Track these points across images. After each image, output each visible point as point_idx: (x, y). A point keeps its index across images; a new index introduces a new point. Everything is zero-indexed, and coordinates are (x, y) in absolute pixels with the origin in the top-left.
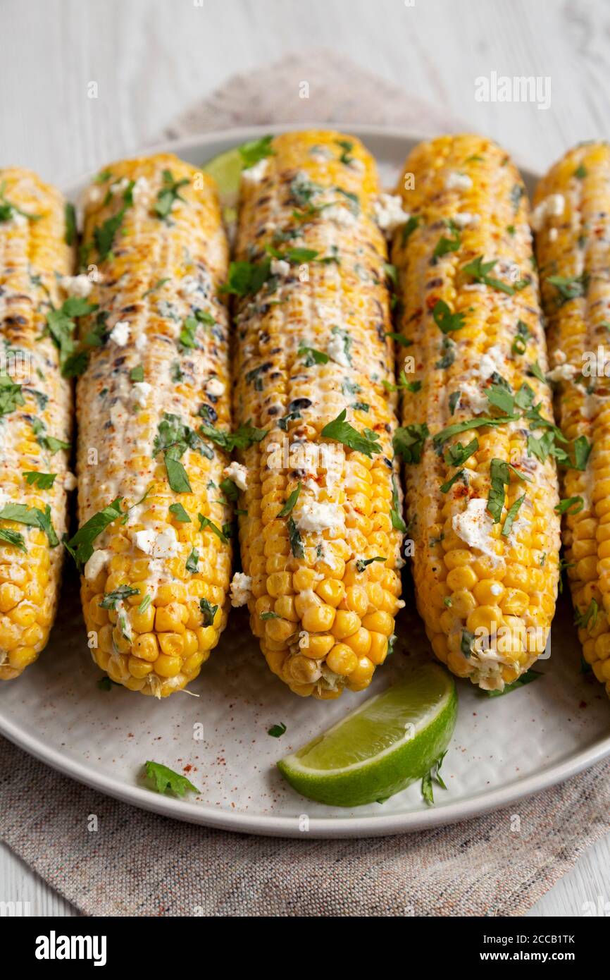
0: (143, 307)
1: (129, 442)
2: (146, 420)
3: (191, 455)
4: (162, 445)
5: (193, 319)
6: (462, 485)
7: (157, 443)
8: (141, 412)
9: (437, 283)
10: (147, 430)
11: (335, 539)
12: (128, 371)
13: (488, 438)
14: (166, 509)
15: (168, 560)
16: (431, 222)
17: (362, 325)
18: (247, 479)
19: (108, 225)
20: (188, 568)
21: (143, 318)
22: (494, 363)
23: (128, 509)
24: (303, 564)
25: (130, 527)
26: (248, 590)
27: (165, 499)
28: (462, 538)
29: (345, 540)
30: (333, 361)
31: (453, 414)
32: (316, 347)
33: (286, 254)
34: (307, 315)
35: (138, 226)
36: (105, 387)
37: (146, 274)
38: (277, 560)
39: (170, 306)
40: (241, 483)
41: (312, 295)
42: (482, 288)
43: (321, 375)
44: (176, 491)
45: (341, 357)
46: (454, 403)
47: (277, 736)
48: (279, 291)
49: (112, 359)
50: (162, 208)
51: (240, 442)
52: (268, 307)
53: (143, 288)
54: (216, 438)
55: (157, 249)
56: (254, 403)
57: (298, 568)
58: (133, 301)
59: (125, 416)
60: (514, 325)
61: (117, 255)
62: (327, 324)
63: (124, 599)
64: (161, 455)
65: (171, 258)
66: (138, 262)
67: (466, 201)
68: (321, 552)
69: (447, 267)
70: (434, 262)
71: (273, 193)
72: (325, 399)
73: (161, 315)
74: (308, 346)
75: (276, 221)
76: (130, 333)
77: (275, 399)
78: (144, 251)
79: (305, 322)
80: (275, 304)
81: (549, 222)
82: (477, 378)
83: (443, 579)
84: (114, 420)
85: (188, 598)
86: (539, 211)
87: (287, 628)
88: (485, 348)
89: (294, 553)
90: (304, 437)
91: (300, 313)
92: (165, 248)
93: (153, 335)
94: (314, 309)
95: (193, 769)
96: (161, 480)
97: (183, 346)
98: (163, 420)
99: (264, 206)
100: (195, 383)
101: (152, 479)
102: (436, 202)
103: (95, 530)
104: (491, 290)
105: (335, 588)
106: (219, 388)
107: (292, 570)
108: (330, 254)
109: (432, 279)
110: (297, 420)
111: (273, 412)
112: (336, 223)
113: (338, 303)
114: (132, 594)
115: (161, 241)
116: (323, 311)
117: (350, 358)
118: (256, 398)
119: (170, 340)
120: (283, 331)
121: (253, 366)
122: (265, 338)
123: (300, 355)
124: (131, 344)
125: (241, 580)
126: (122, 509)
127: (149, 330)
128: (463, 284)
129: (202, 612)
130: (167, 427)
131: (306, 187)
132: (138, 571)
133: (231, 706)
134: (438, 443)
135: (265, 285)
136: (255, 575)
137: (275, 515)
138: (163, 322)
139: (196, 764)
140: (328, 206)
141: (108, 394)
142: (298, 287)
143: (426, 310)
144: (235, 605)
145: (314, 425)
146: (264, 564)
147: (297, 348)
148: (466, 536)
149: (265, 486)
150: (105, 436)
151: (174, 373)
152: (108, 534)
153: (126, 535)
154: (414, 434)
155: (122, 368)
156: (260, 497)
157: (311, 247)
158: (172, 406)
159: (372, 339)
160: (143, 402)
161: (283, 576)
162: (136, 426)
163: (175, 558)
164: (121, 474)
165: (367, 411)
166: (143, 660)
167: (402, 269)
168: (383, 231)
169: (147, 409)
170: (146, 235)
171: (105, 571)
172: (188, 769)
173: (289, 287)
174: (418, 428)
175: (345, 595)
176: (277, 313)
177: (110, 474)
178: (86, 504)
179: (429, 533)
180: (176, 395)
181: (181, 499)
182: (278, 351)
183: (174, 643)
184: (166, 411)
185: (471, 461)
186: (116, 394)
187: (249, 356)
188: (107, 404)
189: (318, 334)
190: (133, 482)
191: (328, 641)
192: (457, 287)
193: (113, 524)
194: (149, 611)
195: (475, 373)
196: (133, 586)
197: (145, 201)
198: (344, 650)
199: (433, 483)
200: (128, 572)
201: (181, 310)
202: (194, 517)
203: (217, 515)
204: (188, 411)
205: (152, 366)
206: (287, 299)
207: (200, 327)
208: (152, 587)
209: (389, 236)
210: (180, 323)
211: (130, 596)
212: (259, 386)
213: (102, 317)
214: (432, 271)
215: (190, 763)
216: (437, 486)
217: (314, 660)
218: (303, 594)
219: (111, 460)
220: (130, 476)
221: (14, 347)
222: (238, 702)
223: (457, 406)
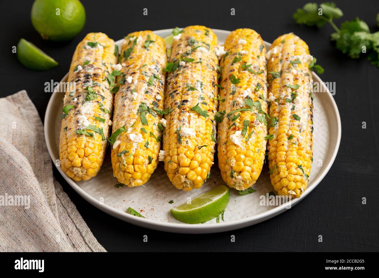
0: (137, 72)
1: (129, 110)
2: (136, 103)
3: (149, 115)
4: (140, 111)
5: (153, 77)
6: (235, 127)
7: (138, 110)
8: (134, 102)
9: (233, 70)
10: (135, 107)
11: (192, 139)
12: (131, 90)
13: (244, 114)
14: (140, 129)
15: (139, 143)
16: (233, 53)
17: (207, 81)
18: (166, 123)
19: (128, 50)
20: (145, 146)
21: (137, 76)
22: (248, 93)
23: (128, 128)
24: (181, 146)
25: (128, 134)
26: (164, 155)
27: (140, 126)
28: (233, 141)
29: (196, 140)
30: (197, 90)
31: (234, 107)
32: (192, 86)
33: (185, 60)
34: (190, 77)
35: (138, 50)
36: (123, 95)
37: (139, 64)
38: (173, 145)
39: (146, 72)
40: (164, 124)
41: (191, 71)
42: (247, 72)
43: (192, 94)
44: (143, 124)
45: (199, 89)
46: (235, 104)
47: (171, 203)
48: (182, 70)
49: (126, 87)
50: (146, 45)
51: (165, 113)
52: (178, 75)
53: (137, 68)
54: (157, 111)
55: (143, 57)
56: (171, 102)
57: (180, 147)
58: (134, 71)
59: (129, 103)
60: (256, 83)
61: (131, 58)
62: (195, 79)
63: (124, 154)
64: (139, 114)
65: (148, 60)
66: (137, 60)
67: (244, 47)
68: (188, 143)
69: (237, 66)
70: (232, 64)
71: (182, 43)
72: (193, 101)
73: (143, 75)
74: (189, 85)
75: (182, 51)
76: (132, 80)
77: (177, 100)
78: (139, 57)
79: (189, 79)
80: (180, 74)
81: (272, 56)
82: (242, 97)
83: (226, 154)
84: (126, 104)
85: (144, 155)
86: (269, 53)
87: (175, 166)
88: (246, 89)
89: (179, 143)
90: (185, 110)
91: (187, 76)
92: (146, 57)
93: (140, 80)
94: (192, 75)
95: (143, 211)
96: (139, 121)
97: (149, 84)
98: (141, 104)
99: (179, 47)
100: (152, 95)
101: (136, 120)
102: (235, 48)
103: (117, 134)
104: (250, 73)
105: (191, 153)
106: (159, 97)
107: (178, 148)
108: (199, 60)
109: (231, 69)
110: (183, 106)
111: (176, 104)
112: (201, 51)
113: (200, 74)
114: (127, 152)
115: (145, 55)
116: (194, 76)
117: (202, 90)
118: (171, 101)
119: (145, 82)
120: (182, 81)
121: (171, 92)
122: (176, 84)
123: (186, 87)
124: (133, 82)
125: (162, 152)
126: (125, 128)
127: (139, 79)
128: (241, 71)
129: (149, 160)
130: (142, 106)
131: (193, 41)
132: (129, 146)
133: (157, 194)
134: (229, 115)
135: (177, 69)
136: (167, 150)
137: (174, 133)
138: (143, 77)
139: (144, 209)
140: (199, 47)
141: (124, 97)
142: (188, 69)
143: (228, 78)
144: (160, 160)
145: (189, 108)
146: (169, 147)
147: (185, 86)
148: (234, 141)
149: (172, 125)
150: (122, 108)
151: (145, 91)
152: (121, 136)
153: (126, 136)
154: (221, 113)
155: (129, 89)
156: (170, 128)
157: (193, 58)
158: (144, 100)
159: (210, 86)
160: (135, 99)
161: (175, 150)
162: (132, 105)
163: (141, 143)
164: (126, 119)
165: (206, 105)
166: (129, 173)
167: (222, 68)
168: (218, 57)
169: (136, 101)
170: (140, 53)
171: (119, 146)
172: (142, 211)
173: (185, 69)
174: (223, 112)
175: (194, 156)
176: (180, 76)
177: (123, 119)
178: (115, 128)
179: (223, 141)
180: (145, 97)
181: (145, 127)
182: (180, 87)
183: (139, 168)
184: (142, 102)
185: (238, 120)
186: (127, 97)
187: (170, 89)
188: (124, 100)
189: (192, 82)
190: (130, 121)
191: (187, 169)
192: (239, 72)
193: (122, 133)
194: (132, 158)
195: (242, 95)
196: (127, 150)
197: (141, 43)
198: (193, 172)
199: (225, 127)
200: (126, 147)
201: (149, 74)
202: (148, 132)
203: (156, 133)
204: (149, 102)
205: (139, 89)
206: (184, 72)
207: (155, 80)
208: (133, 150)
209: (219, 58)
210: (149, 78)
211: (126, 153)
212: (173, 97)
213: (124, 76)
214: (231, 67)
215: (142, 209)
216: (227, 128)
217: (183, 175)
218: (181, 155)
219: (123, 115)
220: (129, 119)
221: (95, 82)
222: (159, 193)
223: (235, 105)
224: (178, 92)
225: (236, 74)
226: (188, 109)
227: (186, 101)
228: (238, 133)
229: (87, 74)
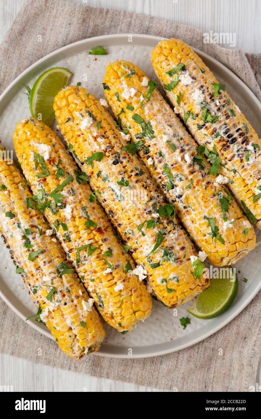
0: (189, 175)
1: (159, 122)
2: (159, 132)
3: (140, 130)
4: (149, 126)
5: (172, 181)
6: (55, 163)
7: (151, 126)
9: (104, 241)
10: (157, 128)
12: (177, 148)
13: (56, 184)
14: (135, 107)
16: (121, 269)
17: (118, 209)
18: (121, 135)
19: (228, 208)
20: (117, 93)
21: (186, 170)
23: (145, 99)
24: (84, 109)
27: (137, 110)
28: (46, 145)
29: (78, 124)
30: (116, 185)
31: (71, 188)
35: (215, 211)
36: (182, 141)
38: (94, 109)
39: (180, 179)
40: (122, 133)
41: (139, 208)
43: (116, 177)
44: (136, 115)
47: (78, 83)
48: (151, 207)
49: (186, 151)
51: (131, 147)
52: (151, 199)
55: (202, 203)
56: (135, 163)
58: (195, 176)
59: (167, 130)
60: (72, 238)
61: (214, 196)
63: (129, 74)
64: (147, 123)
65: (195, 202)
66: (204, 195)
68: (81, 115)
69: (104, 249)
70: (110, 249)
71: (181, 253)
72: (110, 168)
73: (181, 174)
75: (172, 239)
76: (186, 161)
77: (127, 162)
80: (149, 201)
82: (70, 204)
83: (47, 134)
84: (170, 128)
85: (113, 86)
89: (89, 112)
90: (108, 150)
93: (178, 164)
96: (142, 115)
97: (167, 167)
98: (154, 135)
99: (181, 246)
100: (156, 157)
101: (144, 113)
102: (123, 278)
104: (84, 245)
105: (72, 108)
106: (149, 162)
107: (87, 107)
108: (143, 230)
109: (107, 242)
110: (114, 156)
111: (125, 158)
113: (129, 211)
114: (127, 76)
115: (203, 207)
117: (112, 190)
118: (135, 165)
119: (172, 167)
121: (144, 176)
123: (128, 182)
124: (183, 157)
126: (147, 98)
127: (180, 166)
129: (107, 86)
130: (151, 133)
131: (169, 257)
132: (130, 83)
134: (71, 178)
135: (158, 208)
136: (99, 105)
137: (102, 122)
138: (178, 172)
139: (95, 62)
141: (179, 139)
142: (145, 211)
143: (103, 230)
145: (108, 156)
146: (98, 108)
147: (131, 185)
149: (112, 132)
150: (169, 123)
151: (162, 154)
152: (147, 90)
154: (81, 179)
155: (180, 149)
156: (112, 129)
157: (151, 230)
158: (155, 142)
161: (89, 104)
162: (161, 129)
163: (122, 93)
164: (155, 111)
165: (97, 175)
169: (161, 136)
170: (209, 207)
171: (140, 80)
172: (96, 59)
173: (148, 209)
174: (81, 182)
175: (69, 108)
177: (159, 111)
180: (157, 147)
181: (133, 113)
182: (136, 182)
184: (156, 139)
186: (176, 138)
188: (177, 134)
190: (150, 110)
194: (120, 74)
196: (128, 78)
197: (220, 222)
199: (66, 164)
201: (177, 182)
202: (127, 110)
204: (151, 145)
205: (170, 152)
206: (146, 204)
208: (123, 81)
210: (174, 176)
213: (202, 168)
215: (96, 61)
216: (63, 162)
218: (80, 101)
219: (162, 115)
220: (152, 111)
221: (219, 138)
222: (95, 87)
223: (71, 191)
224: (133, 174)
225: (98, 237)
226: (107, 154)
227: (115, 163)
228: (46, 157)
229: (236, 142)
